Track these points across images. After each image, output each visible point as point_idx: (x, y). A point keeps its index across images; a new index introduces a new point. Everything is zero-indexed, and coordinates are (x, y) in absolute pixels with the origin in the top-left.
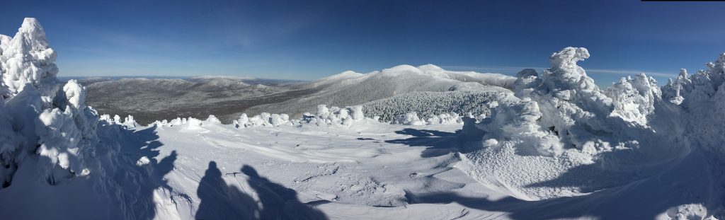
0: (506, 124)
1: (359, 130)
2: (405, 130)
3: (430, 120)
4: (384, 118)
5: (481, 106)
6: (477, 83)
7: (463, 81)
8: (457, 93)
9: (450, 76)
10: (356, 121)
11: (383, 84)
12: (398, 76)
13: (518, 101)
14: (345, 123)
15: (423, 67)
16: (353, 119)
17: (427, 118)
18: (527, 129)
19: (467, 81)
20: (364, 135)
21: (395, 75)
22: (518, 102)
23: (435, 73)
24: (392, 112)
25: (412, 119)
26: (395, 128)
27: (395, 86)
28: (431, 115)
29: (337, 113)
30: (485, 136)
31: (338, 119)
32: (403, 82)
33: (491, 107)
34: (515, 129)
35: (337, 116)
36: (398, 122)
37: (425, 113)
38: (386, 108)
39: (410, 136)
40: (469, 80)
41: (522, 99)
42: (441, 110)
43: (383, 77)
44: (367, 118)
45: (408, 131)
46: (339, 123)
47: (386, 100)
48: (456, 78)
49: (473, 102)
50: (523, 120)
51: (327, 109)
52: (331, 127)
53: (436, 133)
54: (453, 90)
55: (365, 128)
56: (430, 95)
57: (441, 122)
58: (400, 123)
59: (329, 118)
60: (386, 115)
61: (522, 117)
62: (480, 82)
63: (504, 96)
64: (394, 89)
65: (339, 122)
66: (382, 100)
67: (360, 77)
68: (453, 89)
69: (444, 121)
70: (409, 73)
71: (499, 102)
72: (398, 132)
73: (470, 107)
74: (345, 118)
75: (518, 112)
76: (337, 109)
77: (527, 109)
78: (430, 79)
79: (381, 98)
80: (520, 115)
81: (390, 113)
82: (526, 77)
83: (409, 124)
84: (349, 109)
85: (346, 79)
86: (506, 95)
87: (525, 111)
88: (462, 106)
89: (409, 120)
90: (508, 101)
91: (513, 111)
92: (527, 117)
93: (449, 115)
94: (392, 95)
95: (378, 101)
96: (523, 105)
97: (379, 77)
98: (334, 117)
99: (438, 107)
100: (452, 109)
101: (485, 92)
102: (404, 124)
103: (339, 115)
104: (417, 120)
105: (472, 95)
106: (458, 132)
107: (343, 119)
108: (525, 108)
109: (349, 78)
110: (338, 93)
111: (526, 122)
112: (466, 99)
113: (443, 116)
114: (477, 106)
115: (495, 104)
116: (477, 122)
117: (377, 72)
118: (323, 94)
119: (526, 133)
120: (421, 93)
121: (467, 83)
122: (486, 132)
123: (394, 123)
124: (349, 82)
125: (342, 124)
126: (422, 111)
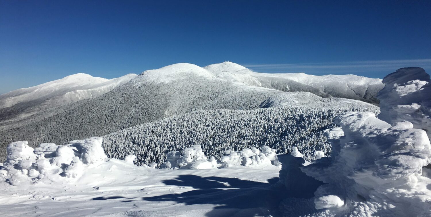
0: (360, 170)
1: (96, 184)
2: (181, 177)
3: (226, 159)
4: (148, 159)
5: (318, 135)
6: (309, 94)
7: (284, 90)
8: (273, 111)
9: (262, 82)
10: (91, 166)
11: (145, 97)
12: (173, 82)
13: (385, 127)
14: (69, 172)
15: (215, 67)
16: (85, 162)
17: (220, 155)
18: (403, 183)
19: (291, 90)
20: (105, 191)
21: (167, 81)
22: (384, 130)
23: (236, 76)
24: (162, 147)
25: (195, 158)
26: (163, 174)
27: (167, 100)
28: (228, 152)
29: (52, 156)
30: (320, 190)
31: (54, 166)
32: (181, 93)
33: (331, 137)
34: (379, 180)
35: (51, 162)
36: (169, 164)
37: (218, 147)
38: (151, 141)
39: (190, 189)
40: (295, 88)
41: (394, 125)
42: (245, 142)
43: (144, 85)
44: (114, 160)
45: (185, 180)
46: (58, 174)
47: (151, 125)
48: (273, 86)
49: (304, 127)
50: (395, 164)
51: (32, 149)
52: (40, 183)
53: (234, 182)
54: (267, 106)
55: (107, 179)
56: (227, 117)
57: (244, 163)
58: (173, 166)
59: (35, 167)
60: (151, 154)
61: (393, 158)
62: (315, 91)
63: (355, 117)
64: (166, 106)
65: (56, 171)
66: (142, 127)
67: (103, 84)
68: (267, 104)
69: (249, 161)
70: (191, 77)
71: (346, 128)
72: (168, 182)
73: (297, 138)
74: (68, 163)
75: (383, 149)
76: (53, 147)
77: (404, 144)
78: (226, 87)
79: (142, 121)
80: (389, 155)
81: (158, 149)
82: (403, 83)
83: (189, 167)
84: (77, 145)
85: (74, 90)
86: (360, 116)
87: (398, 148)
88: (283, 135)
89: (190, 160)
90: (364, 127)
91: (375, 147)
92: (402, 159)
93: (258, 151)
94: (161, 117)
95: (136, 128)
96: (396, 137)
97: (138, 84)
98: (45, 163)
99: (241, 137)
100: (265, 140)
101: (324, 109)
102: (180, 168)
103: (56, 159)
104: (203, 161)
105: (301, 116)
106: (272, 181)
107: (64, 166)
108: (399, 142)
109: (81, 88)
110: (57, 117)
111: (401, 170)
112: (290, 122)
113: (248, 152)
114: (310, 136)
115: (338, 132)
116: (307, 164)
117: (133, 75)
118: (25, 119)
119: (402, 191)
120: (212, 111)
121: (293, 94)
122: (322, 183)
123: (163, 166)
124: (81, 95)
125: (63, 174)
126: (214, 145)
